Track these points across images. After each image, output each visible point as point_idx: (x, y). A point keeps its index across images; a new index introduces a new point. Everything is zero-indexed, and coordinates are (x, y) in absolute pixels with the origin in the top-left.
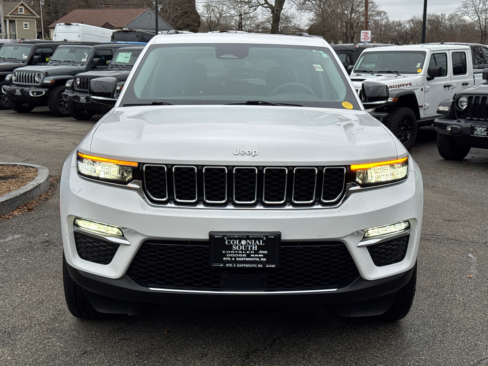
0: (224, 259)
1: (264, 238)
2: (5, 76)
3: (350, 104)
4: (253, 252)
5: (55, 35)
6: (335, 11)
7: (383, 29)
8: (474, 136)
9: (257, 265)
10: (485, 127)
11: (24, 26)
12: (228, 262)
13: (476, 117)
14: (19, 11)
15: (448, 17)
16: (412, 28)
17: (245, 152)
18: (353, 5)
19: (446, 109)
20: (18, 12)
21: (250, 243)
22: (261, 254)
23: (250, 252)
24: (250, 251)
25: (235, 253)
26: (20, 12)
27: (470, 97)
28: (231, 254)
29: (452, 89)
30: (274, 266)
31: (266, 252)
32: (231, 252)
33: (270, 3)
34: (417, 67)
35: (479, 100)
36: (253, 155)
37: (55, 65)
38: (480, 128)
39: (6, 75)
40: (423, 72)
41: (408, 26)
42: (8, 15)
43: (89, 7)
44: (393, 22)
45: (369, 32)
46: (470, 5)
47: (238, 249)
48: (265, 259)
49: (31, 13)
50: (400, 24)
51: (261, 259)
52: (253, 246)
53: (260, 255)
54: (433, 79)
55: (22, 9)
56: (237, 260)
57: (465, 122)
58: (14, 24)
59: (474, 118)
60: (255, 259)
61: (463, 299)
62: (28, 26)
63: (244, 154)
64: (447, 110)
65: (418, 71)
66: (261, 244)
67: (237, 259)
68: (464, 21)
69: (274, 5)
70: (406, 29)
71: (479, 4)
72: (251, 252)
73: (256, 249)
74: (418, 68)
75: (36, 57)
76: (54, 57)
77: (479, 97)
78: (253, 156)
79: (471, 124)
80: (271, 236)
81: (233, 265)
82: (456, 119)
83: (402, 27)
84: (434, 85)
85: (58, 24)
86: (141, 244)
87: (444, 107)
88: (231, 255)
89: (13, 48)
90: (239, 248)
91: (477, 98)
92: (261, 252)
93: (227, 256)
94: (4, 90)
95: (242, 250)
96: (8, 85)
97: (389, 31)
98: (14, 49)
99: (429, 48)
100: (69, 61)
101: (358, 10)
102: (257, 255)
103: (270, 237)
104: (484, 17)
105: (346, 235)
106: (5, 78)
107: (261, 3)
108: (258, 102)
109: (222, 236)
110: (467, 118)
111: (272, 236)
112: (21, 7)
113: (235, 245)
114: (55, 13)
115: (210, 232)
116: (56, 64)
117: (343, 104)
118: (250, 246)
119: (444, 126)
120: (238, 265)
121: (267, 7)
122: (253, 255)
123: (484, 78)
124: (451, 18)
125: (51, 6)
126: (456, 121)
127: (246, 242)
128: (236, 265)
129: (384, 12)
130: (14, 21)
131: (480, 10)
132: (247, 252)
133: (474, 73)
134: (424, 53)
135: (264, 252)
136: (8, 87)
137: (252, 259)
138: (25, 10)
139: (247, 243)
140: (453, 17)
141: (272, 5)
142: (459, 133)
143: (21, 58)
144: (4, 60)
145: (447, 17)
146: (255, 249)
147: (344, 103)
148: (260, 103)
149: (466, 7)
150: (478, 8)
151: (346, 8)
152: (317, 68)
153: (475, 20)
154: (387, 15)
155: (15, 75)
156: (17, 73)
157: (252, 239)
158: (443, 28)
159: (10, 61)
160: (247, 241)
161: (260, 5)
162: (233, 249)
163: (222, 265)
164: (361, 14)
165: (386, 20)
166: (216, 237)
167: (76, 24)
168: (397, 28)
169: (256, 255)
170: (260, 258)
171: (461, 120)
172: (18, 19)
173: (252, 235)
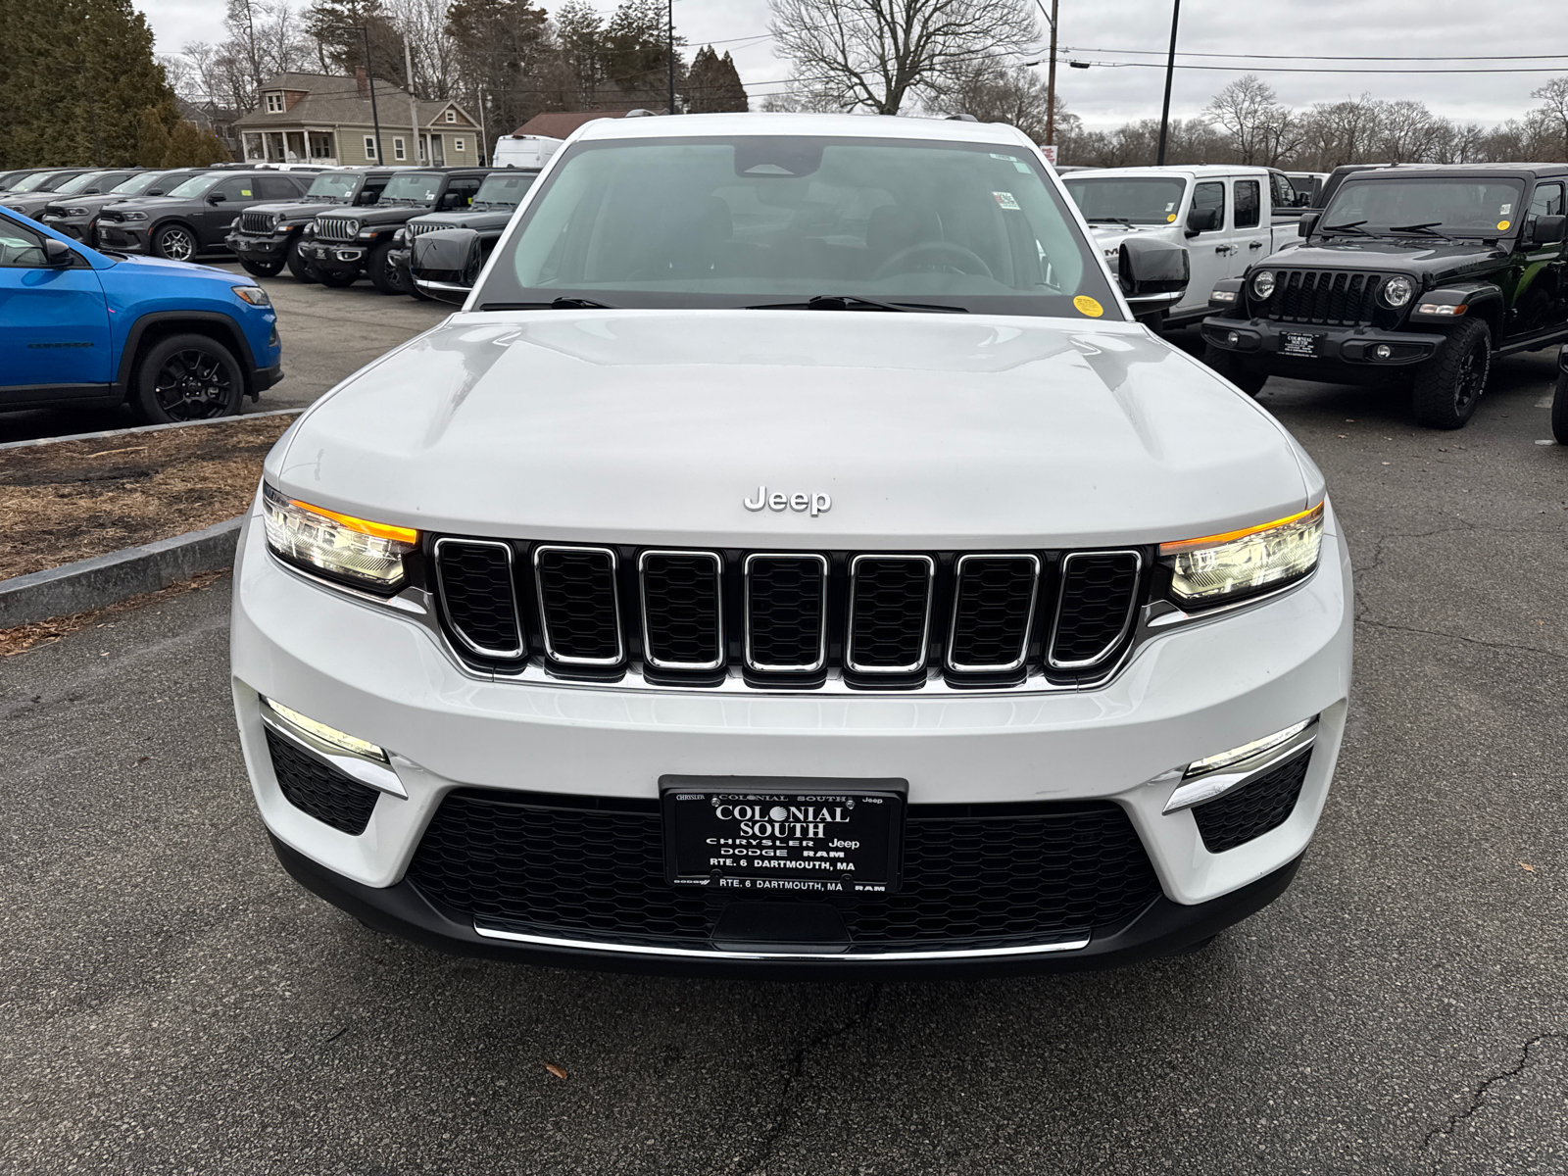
0: (713, 861)
1: (850, 802)
2: (393, 232)
3: (1096, 302)
4: (811, 844)
5: (497, 158)
6: (989, 113)
7: (1073, 146)
8: (1285, 355)
9: (824, 885)
10: (1309, 337)
11: (456, 145)
12: (726, 871)
13: (1291, 315)
14: (447, 119)
15: (1187, 125)
16: (1122, 145)
17: (784, 500)
18: (1021, 103)
19: (1229, 297)
20: (445, 120)
21: (801, 817)
22: (837, 849)
23: (801, 843)
24: (801, 840)
25: (749, 846)
26: (450, 119)
27: (1281, 273)
28: (734, 846)
29: (1231, 255)
30: (883, 889)
31: (854, 845)
32: (734, 842)
33: (877, 98)
34: (1167, 210)
35: (1298, 281)
36: (815, 512)
37: (481, 211)
38: (1299, 339)
39: (395, 231)
40: (1179, 221)
41: (1115, 141)
42: (429, 126)
43: (565, 110)
44: (1090, 135)
45: (1055, 148)
46: (1228, 102)
47: (757, 832)
48: (851, 867)
49: (468, 121)
50: (1101, 138)
51: (839, 864)
52: (811, 826)
53: (832, 854)
54: (1197, 234)
55: (451, 115)
56: (756, 865)
57: (1269, 326)
58: (438, 142)
59: (1284, 318)
60: (817, 864)
61: (1358, 812)
62: (463, 145)
63: (782, 505)
64: (1230, 299)
65: (1169, 219)
66: (838, 819)
67: (757, 863)
68: (1213, 132)
69: (884, 102)
70: (1111, 147)
71: (1244, 101)
72: (804, 843)
73: (821, 835)
74: (1170, 213)
75: (450, 196)
76: (480, 197)
77: (1300, 273)
78: (813, 516)
79: (1280, 329)
80: (873, 798)
81: (742, 882)
82: (1248, 319)
83: (1106, 142)
84: (1197, 247)
85: (501, 138)
86: (440, 800)
87: (1224, 294)
88: (736, 851)
89: (410, 179)
90: (763, 829)
91: (1296, 275)
92: (837, 843)
93: (723, 852)
94: (392, 258)
95: (772, 837)
96: (398, 249)
97: (1083, 151)
98: (411, 182)
99: (1190, 173)
100: (506, 204)
101: (1030, 112)
102: (825, 854)
103: (870, 801)
104: (1250, 125)
105: (1132, 785)
106: (392, 237)
107: (861, 98)
108: (842, 298)
109: (700, 798)
110: (1270, 316)
111: (877, 798)
112: (450, 111)
113: (748, 820)
114: (508, 121)
115: (662, 779)
116: (483, 209)
117: (1075, 301)
118: (798, 826)
119: (1225, 332)
120: (760, 884)
121: (872, 105)
122: (811, 854)
123: (1301, 235)
124: (1191, 128)
125: (503, 109)
126: (1249, 322)
127: (785, 814)
128: (754, 883)
129: (1075, 116)
130: (440, 136)
131: (1243, 112)
132: (791, 843)
133: (1273, 224)
134: (1182, 182)
135: (846, 844)
136: (398, 253)
137: (809, 866)
138: (457, 116)
139: (788, 817)
140: (1192, 127)
141: (881, 102)
142: (1254, 348)
143: (423, 199)
144: (395, 203)
145: (1183, 126)
146: (816, 833)
147: (1080, 300)
148: (847, 301)
149: (1220, 106)
150: (1241, 108)
151: (1009, 108)
152: (1003, 202)
153: (1235, 130)
154: (1080, 121)
155: (410, 231)
156: (412, 227)
157: (807, 804)
158: (1176, 145)
159: (405, 205)
160: (788, 811)
161: (860, 101)
162: (742, 834)
163: (705, 882)
164: (1035, 119)
165: (1077, 130)
166: (682, 798)
167: (532, 136)
168: (1096, 145)
169: (819, 854)
170: (834, 861)
171: (1261, 321)
172: (446, 133)
173: (800, 792)
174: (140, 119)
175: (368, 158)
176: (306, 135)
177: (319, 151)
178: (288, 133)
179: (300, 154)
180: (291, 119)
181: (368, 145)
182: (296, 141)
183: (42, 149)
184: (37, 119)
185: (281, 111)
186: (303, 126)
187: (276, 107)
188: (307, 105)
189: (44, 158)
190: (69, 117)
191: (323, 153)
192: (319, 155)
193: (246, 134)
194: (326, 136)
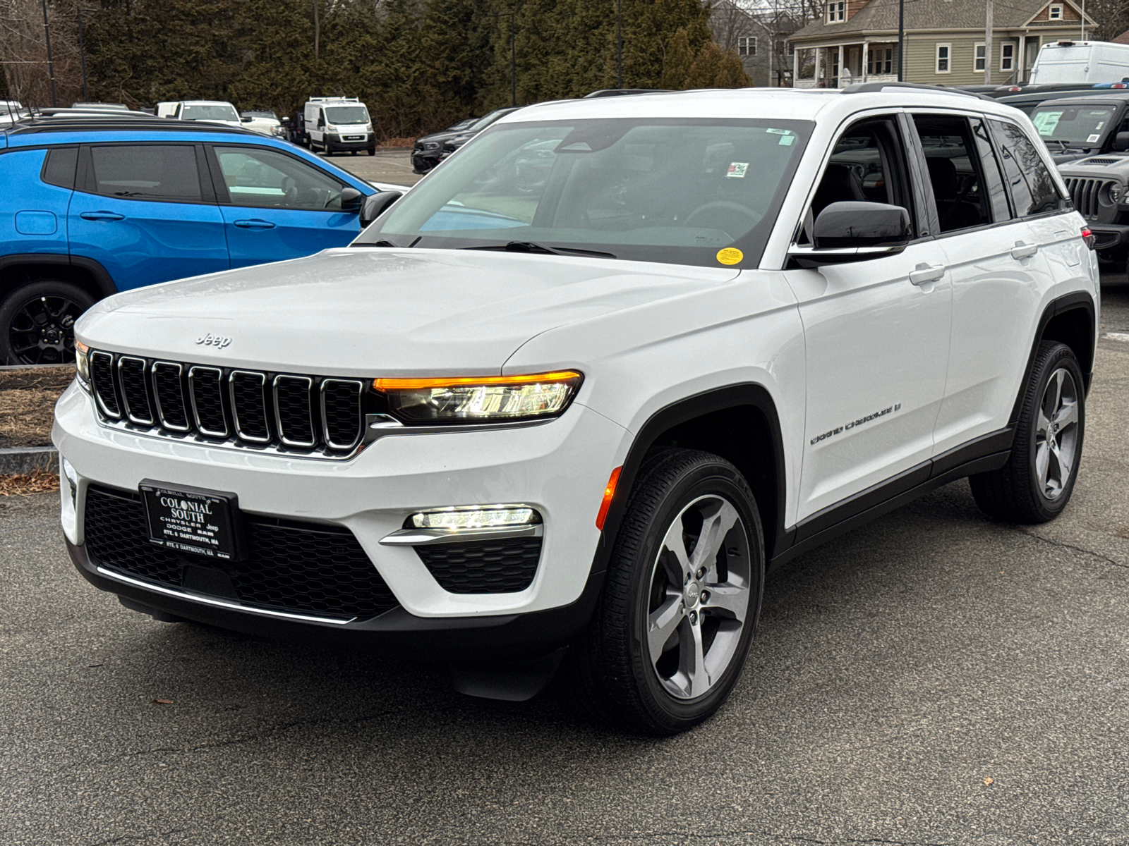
0: (164, 531)
1: (209, 501)
4: (200, 526)
9: (206, 552)
12: (171, 538)
14: (1050, 15)
17: (211, 340)
20: (1048, 18)
21: (193, 508)
22: (210, 531)
24: (195, 523)
25: (176, 524)
26: (1054, 16)
28: (171, 523)
30: (228, 557)
31: (215, 528)
32: (170, 520)
42: (1024, 27)
47: (179, 516)
48: (216, 542)
49: (1080, 17)
51: (211, 540)
52: (198, 515)
53: (209, 534)
55: (1057, 10)
56: (181, 536)
58: (1035, 45)
60: (203, 538)
63: (209, 342)
66: (207, 511)
72: (197, 525)
73: (203, 521)
81: (175, 545)
86: (86, 491)
88: (172, 527)
92: (209, 527)
93: (168, 526)
95: (184, 520)
103: (214, 500)
105: (345, 515)
108: (527, 244)
109: (151, 490)
111: (217, 499)
112: (1056, 6)
113: (174, 508)
115: (142, 480)
117: (720, 252)
118: (193, 514)
120: (182, 547)
122: (201, 532)
127: (187, 506)
128: (179, 546)
130: (1037, 38)
132: (192, 524)
135: (212, 528)
137: (199, 539)
138: (1064, 11)
146: (201, 520)
147: (726, 251)
148: (530, 246)
152: (733, 171)
157: (194, 500)
162: (173, 516)
163: (162, 543)
166: (147, 489)
167: (1083, 42)
169: (204, 533)
170: (210, 538)
172: (1045, 34)
173: (190, 493)
174: (668, 43)
175: (938, 72)
176: (866, 48)
177: (879, 65)
178: (845, 47)
179: (856, 72)
180: (852, 29)
181: (940, 56)
182: (852, 56)
183: (570, 81)
184: (574, 48)
185: (842, 21)
186: (863, 36)
187: (837, 16)
188: (873, 11)
189: (571, 90)
190: (603, 44)
191: (884, 68)
192: (878, 72)
193: (798, 50)
194: (891, 47)
